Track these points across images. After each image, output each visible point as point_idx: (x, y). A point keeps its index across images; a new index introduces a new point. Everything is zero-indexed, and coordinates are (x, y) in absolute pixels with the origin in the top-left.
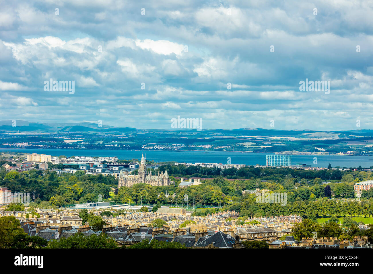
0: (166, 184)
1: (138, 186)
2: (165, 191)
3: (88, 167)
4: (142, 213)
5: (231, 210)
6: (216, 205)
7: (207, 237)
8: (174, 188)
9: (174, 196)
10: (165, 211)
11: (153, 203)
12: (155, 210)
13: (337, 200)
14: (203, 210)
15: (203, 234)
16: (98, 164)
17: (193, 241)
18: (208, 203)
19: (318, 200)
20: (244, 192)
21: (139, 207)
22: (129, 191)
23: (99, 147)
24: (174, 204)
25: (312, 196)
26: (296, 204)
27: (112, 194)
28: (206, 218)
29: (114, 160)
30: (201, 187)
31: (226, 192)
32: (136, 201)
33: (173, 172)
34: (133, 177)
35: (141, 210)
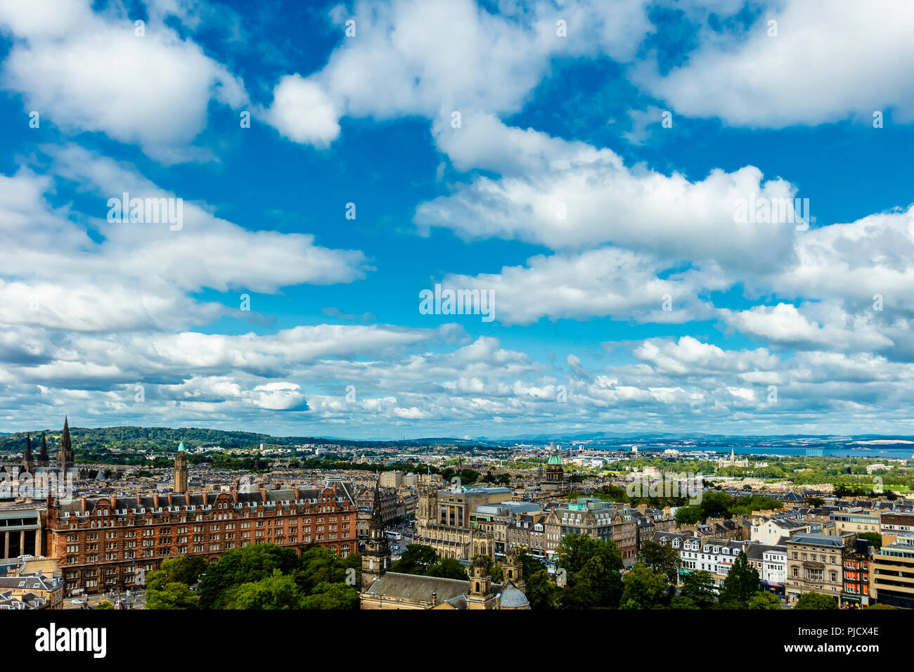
0: (747, 466)
1: (731, 467)
2: (746, 469)
3: (700, 457)
4: (735, 482)
5: (788, 480)
6: (778, 477)
7: (784, 495)
8: (752, 468)
9: (752, 472)
10: (748, 481)
11: (739, 476)
12: (742, 480)
13: (856, 476)
14: (771, 480)
15: (782, 493)
16: (706, 455)
17: (776, 497)
18: (773, 476)
19: (843, 476)
20: (795, 471)
21: (733, 478)
22: (726, 469)
23: (705, 445)
24: (752, 476)
25: (839, 473)
26: (829, 478)
27: (716, 471)
28: (774, 485)
29: (714, 452)
30: (768, 467)
31: (784, 470)
32: (730, 475)
33: (751, 459)
34: (727, 462)
35: (734, 480)
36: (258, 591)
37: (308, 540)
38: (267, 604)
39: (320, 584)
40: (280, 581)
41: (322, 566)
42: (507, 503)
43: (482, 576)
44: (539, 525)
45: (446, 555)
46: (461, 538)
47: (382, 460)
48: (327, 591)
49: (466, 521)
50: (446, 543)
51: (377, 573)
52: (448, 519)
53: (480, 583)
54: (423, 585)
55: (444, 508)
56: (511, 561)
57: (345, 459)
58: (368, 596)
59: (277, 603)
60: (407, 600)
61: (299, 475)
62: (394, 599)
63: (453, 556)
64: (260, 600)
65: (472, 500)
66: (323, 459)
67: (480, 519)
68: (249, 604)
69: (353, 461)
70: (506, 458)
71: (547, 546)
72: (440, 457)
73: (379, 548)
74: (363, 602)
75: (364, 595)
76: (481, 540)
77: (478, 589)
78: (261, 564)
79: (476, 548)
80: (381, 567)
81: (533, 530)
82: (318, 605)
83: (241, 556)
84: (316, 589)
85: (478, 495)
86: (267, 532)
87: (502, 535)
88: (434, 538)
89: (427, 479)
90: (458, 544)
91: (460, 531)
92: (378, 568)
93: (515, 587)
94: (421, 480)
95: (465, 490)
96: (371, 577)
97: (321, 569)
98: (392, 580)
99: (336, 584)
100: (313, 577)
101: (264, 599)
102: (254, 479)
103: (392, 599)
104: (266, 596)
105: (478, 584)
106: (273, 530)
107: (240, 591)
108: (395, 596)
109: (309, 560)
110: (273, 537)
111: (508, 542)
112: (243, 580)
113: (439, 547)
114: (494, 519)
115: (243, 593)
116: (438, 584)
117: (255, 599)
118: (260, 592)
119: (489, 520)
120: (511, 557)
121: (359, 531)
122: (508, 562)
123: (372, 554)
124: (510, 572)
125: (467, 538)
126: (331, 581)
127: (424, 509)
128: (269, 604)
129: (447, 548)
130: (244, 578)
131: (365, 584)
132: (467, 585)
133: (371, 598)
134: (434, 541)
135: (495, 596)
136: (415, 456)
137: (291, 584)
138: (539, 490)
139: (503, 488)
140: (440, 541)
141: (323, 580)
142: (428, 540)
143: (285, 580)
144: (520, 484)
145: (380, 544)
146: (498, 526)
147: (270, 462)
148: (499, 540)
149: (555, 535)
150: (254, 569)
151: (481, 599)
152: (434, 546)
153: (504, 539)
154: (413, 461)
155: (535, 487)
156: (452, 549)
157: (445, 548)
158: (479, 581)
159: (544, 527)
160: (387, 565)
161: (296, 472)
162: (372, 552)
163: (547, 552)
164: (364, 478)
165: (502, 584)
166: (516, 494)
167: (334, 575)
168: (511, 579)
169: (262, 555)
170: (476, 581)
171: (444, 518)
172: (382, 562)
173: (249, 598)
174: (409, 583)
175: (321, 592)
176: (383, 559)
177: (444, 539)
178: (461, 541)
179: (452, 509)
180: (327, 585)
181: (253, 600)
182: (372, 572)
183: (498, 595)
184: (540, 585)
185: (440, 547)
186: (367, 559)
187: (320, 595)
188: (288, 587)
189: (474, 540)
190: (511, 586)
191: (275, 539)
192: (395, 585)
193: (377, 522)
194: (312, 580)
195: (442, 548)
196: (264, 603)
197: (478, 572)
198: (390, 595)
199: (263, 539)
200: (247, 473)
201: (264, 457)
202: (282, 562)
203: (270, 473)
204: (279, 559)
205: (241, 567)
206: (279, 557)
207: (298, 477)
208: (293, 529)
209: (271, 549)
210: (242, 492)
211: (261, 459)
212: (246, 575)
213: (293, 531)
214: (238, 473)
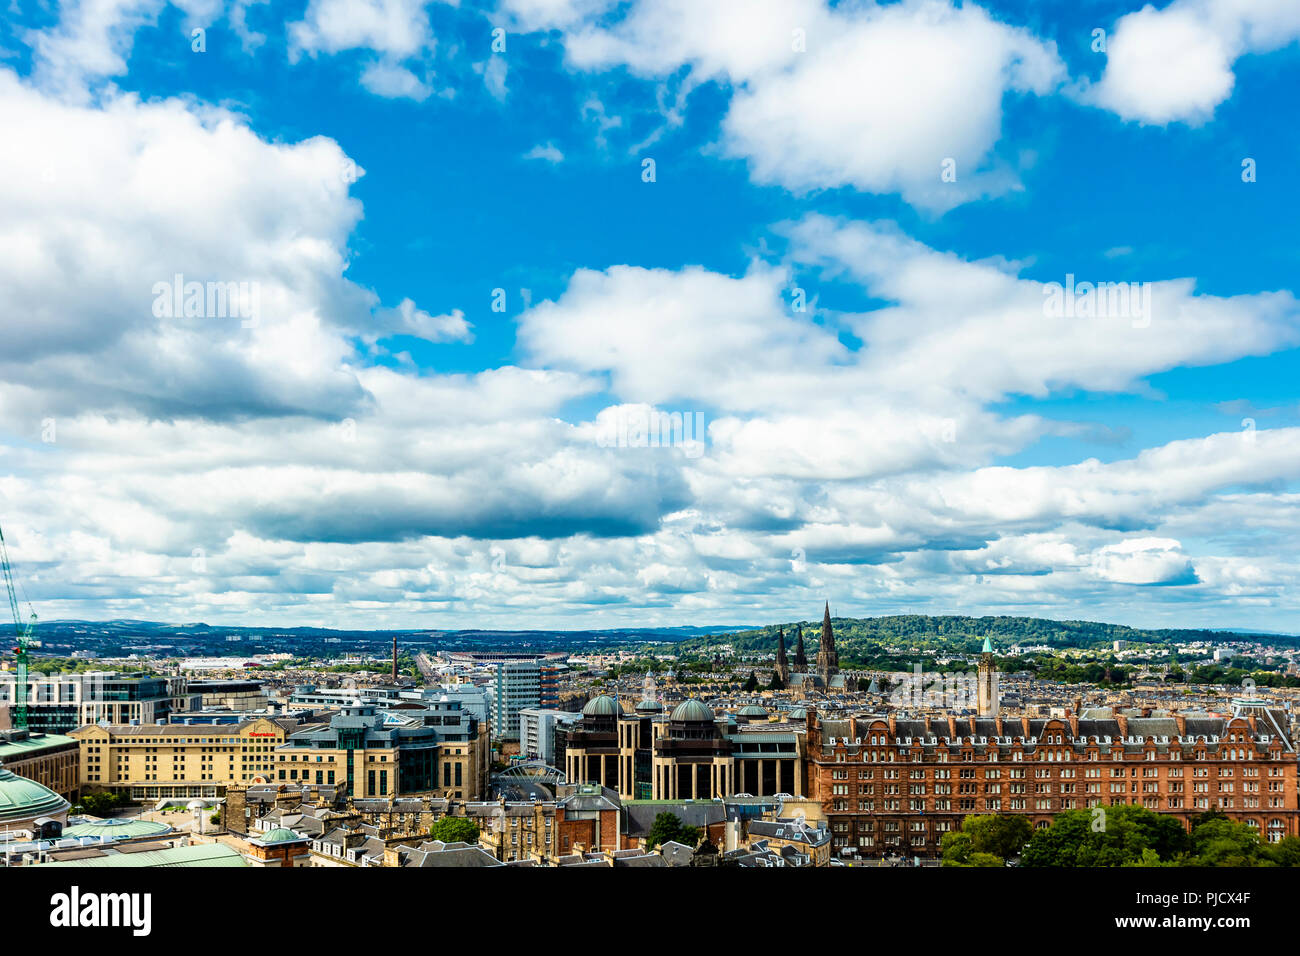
37: (1204, 805)
41: (1232, 851)
57: (1271, 668)
61: (1183, 695)
66: (1228, 667)
69: (1289, 672)
78: (1121, 839)
83: (1086, 822)
86: (1130, 787)
97: (1231, 857)
102: (1105, 698)
106: (1141, 785)
109: (1207, 839)
110: (1141, 795)
147: (1132, 671)
161: (1178, 688)
169: (1123, 824)
191: (1145, 799)
199: (1124, 798)
200: (1093, 688)
201: (1121, 662)
202: (1157, 838)
203: (1133, 690)
204: (1153, 833)
205: (1088, 840)
206: (1151, 829)
207: (1183, 698)
208: (1175, 785)
209: (1138, 815)
210: (1086, 719)
211: (1116, 665)
212: (1095, 853)
213: (1175, 789)
214: (1079, 689)
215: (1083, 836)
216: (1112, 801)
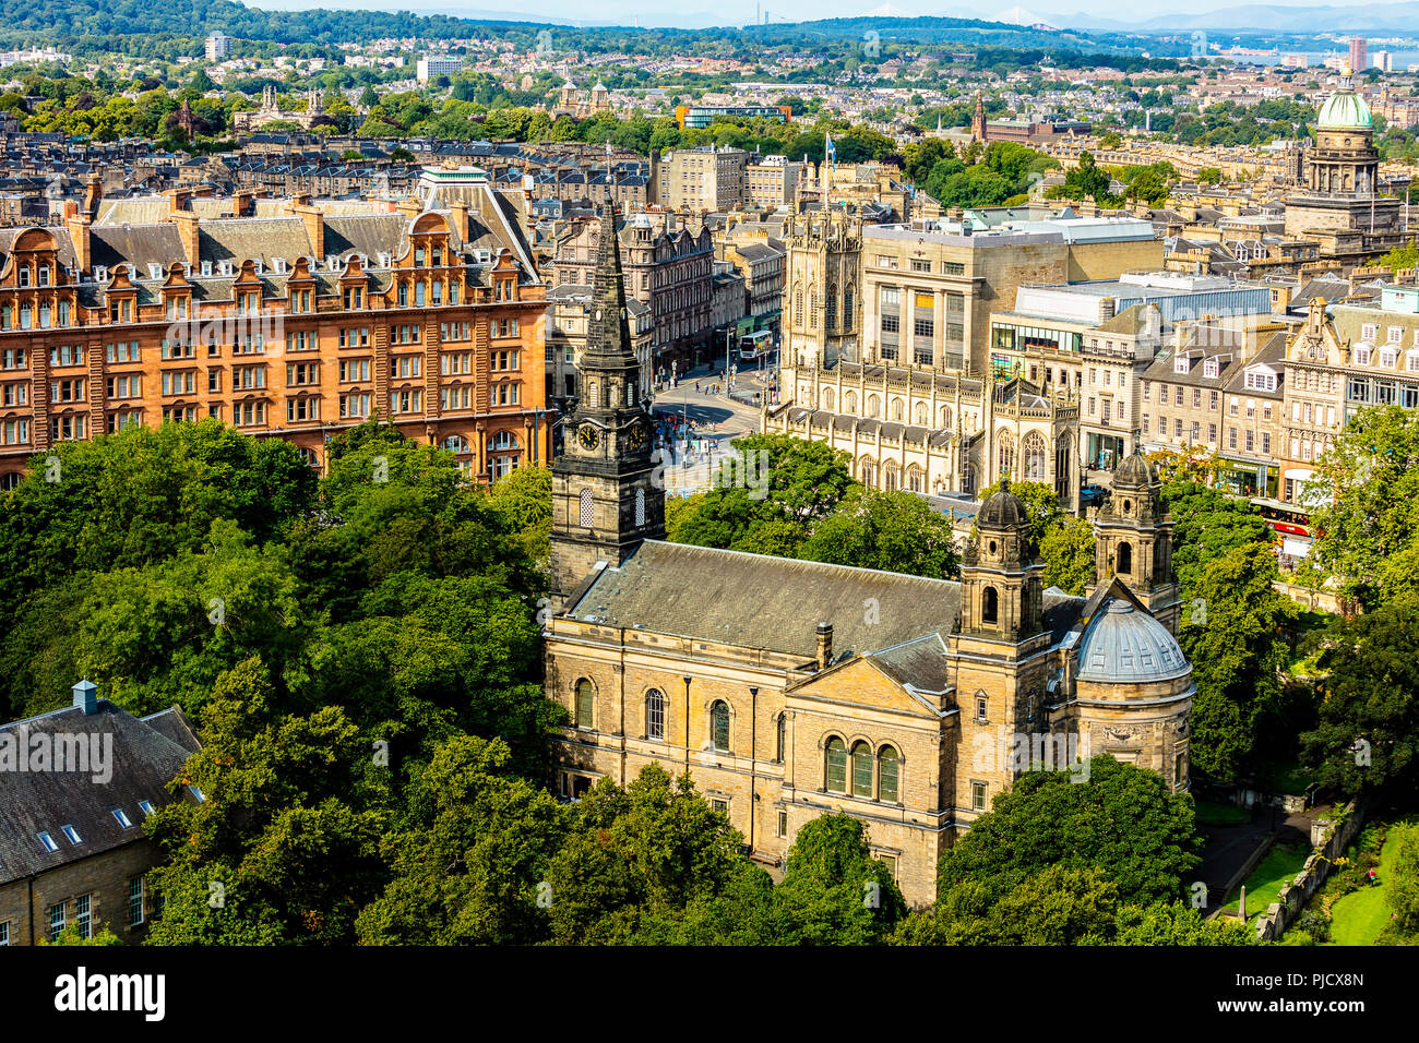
36: (154, 598)
37: (362, 412)
38: (188, 648)
39: (391, 581)
40: (233, 566)
41: (402, 510)
42: (1143, 281)
43: (1006, 563)
44: (1264, 370)
45: (891, 479)
46: (948, 413)
47: (676, 102)
48: (415, 606)
49: (977, 348)
50: (889, 432)
51: (606, 544)
52: (908, 341)
53: (1000, 590)
54: (784, 592)
55: (893, 297)
56: (1127, 505)
57: (529, 100)
58: (575, 628)
59: (228, 648)
60: (720, 649)
61: (342, 161)
62: (671, 643)
63: (915, 483)
64: (163, 636)
65: (1001, 272)
66: (446, 97)
67: (1035, 341)
68: (121, 648)
69: (561, 108)
70: (1168, 99)
71: (1289, 450)
72: (904, 95)
73: (619, 446)
74: (553, 649)
75: (560, 626)
76: (1027, 426)
77: (990, 614)
78: (173, 502)
79: (1007, 456)
80: (626, 520)
81: (1237, 391)
82: (383, 656)
83: (100, 468)
84: (373, 598)
85: (1029, 248)
86: (204, 379)
87: (1114, 406)
88: (846, 412)
89: (838, 181)
90: (936, 440)
91: (946, 386)
92: (613, 523)
93: (1139, 606)
94: (817, 183)
95: (978, 224)
96: (587, 557)
97: (401, 522)
98: (668, 570)
99: (451, 580)
100: (368, 553)
101: (177, 630)
102: (176, 173)
103: (664, 641)
104: (180, 618)
105: (991, 594)
106: (228, 376)
107: (92, 599)
108: (676, 631)
109: (357, 487)
110: (228, 396)
111: (1136, 432)
112: (110, 558)
113: (863, 449)
114: (1087, 343)
115: (98, 605)
116: (839, 590)
117: (144, 629)
118: (161, 604)
119: (1066, 344)
120: (1128, 495)
121: (560, 381)
122: (1118, 510)
123: (588, 469)
124: (1125, 549)
125: (973, 415)
126: (436, 571)
127: (807, 300)
128: (198, 650)
129: (893, 452)
130: (116, 551)
131: (565, 583)
132: (953, 596)
133: (584, 635)
134: (842, 424)
135: (1057, 639)
136: (803, 92)
137: (277, 578)
138: (1280, 229)
139: (1135, 223)
140: (864, 426)
141: (406, 562)
142: (817, 419)
143: (254, 564)
144: (1207, 205)
145: (620, 433)
146: (1100, 368)
147: (242, 107)
148: (1104, 423)
149: (1328, 406)
150: (147, 517)
151: (1001, 650)
152: (842, 443)
153: (1127, 423)
154: (799, 109)
155: (1263, 219)
156: (910, 458)
157: (886, 453)
158: (998, 582)
159: (1281, 377)
160: (648, 515)
161: (334, 147)
162: (590, 462)
163: (1289, 474)
164: (592, 174)
165: (1089, 594)
166: (1184, 247)
167: (447, 547)
168: (1125, 578)
169: (176, 468)
170: (985, 580)
171: (890, 336)
172: (627, 500)
173: (122, 627)
174: (732, 583)
175: (394, 609)
176: (633, 490)
177: (881, 418)
178: (948, 424)
179: (922, 301)
180: (419, 583)
181: (135, 635)
182: (590, 541)
183: (1074, 636)
184: (1243, 604)
185: (868, 447)
186: (572, 489)
187: (387, 622)
188: (265, 589)
189: (1000, 422)
190: (1123, 603)
191: (237, 405)
192: (678, 592)
193: (608, 346)
194: (363, 563)
195: (873, 451)
196: (178, 646)
197: (993, 546)
198: (659, 627)
199: (192, 407)
200: (151, 150)
201: (219, 88)
202: (254, 492)
203: (236, 153)
204: (244, 481)
205: (101, 509)
206: (242, 473)
207: (341, 169)
208: (301, 369)
209: (212, 444)
210: (112, 224)
211: (207, 95)
212: (118, 539)
213: (301, 379)
214: (117, 153)
215: (90, 500)
216: (166, 413)
